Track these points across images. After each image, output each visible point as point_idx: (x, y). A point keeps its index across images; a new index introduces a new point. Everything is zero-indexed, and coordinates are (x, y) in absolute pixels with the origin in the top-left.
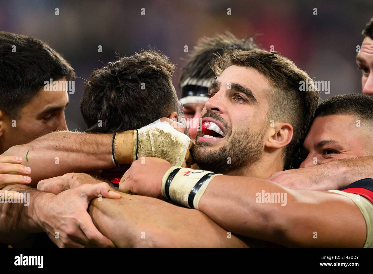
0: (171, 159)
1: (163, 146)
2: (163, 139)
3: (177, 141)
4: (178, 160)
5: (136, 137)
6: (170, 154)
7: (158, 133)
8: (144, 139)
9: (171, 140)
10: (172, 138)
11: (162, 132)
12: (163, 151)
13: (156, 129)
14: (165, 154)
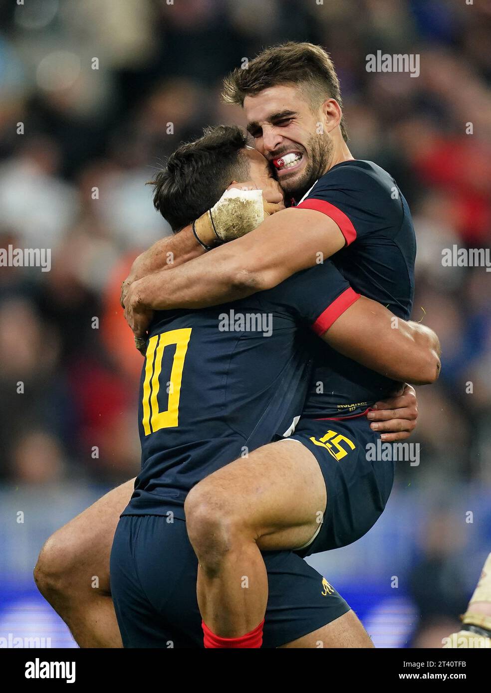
0: (249, 219)
1: (236, 212)
2: (233, 206)
3: (247, 201)
4: (257, 217)
5: (210, 217)
6: (246, 215)
7: (227, 203)
8: (217, 214)
9: (241, 203)
10: (241, 201)
11: (230, 200)
12: (237, 216)
13: (225, 200)
14: (241, 218)
